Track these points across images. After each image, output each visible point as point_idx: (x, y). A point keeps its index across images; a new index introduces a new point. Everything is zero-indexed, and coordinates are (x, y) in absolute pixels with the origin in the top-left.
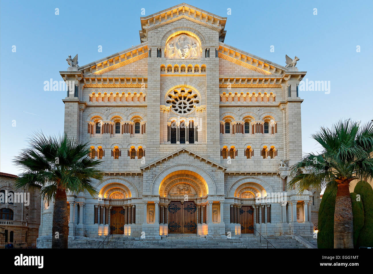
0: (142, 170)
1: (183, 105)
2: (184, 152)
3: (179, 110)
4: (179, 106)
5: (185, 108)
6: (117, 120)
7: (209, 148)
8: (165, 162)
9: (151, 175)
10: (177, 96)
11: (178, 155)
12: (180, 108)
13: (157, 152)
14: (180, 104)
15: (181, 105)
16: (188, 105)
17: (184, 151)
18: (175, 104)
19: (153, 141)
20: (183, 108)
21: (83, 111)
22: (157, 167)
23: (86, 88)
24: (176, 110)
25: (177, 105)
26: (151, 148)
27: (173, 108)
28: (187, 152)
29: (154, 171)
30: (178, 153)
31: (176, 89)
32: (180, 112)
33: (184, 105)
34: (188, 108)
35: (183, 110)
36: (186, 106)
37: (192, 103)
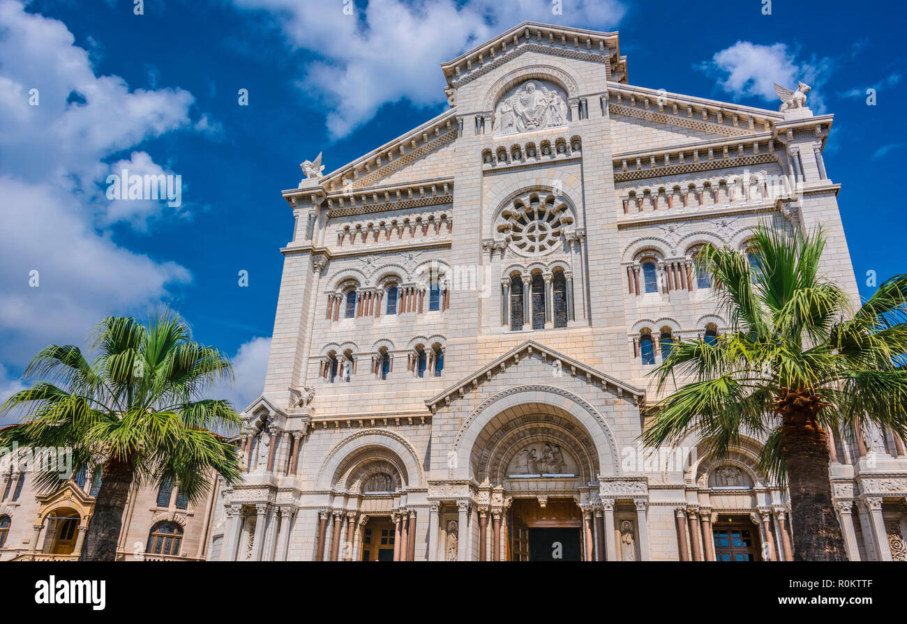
0: (430, 407)
1: (537, 233)
2: (531, 355)
3: (530, 244)
4: (530, 234)
5: (542, 238)
6: (390, 283)
7: (597, 338)
8: (486, 383)
9: (451, 422)
10: (521, 212)
11: (516, 361)
12: (532, 239)
13: (472, 357)
14: (532, 229)
15: (534, 233)
16: (550, 231)
17: (530, 349)
18: (520, 231)
19: (462, 327)
20: (537, 239)
21: (322, 270)
22: (466, 396)
23: (332, 218)
24: (522, 246)
25: (524, 234)
26: (457, 348)
27: (515, 242)
28: (540, 353)
29: (459, 409)
30: (517, 356)
31: (518, 198)
32: (532, 250)
33: (540, 233)
34: (550, 237)
35: (537, 244)
36: (545, 232)
37: (558, 224)
